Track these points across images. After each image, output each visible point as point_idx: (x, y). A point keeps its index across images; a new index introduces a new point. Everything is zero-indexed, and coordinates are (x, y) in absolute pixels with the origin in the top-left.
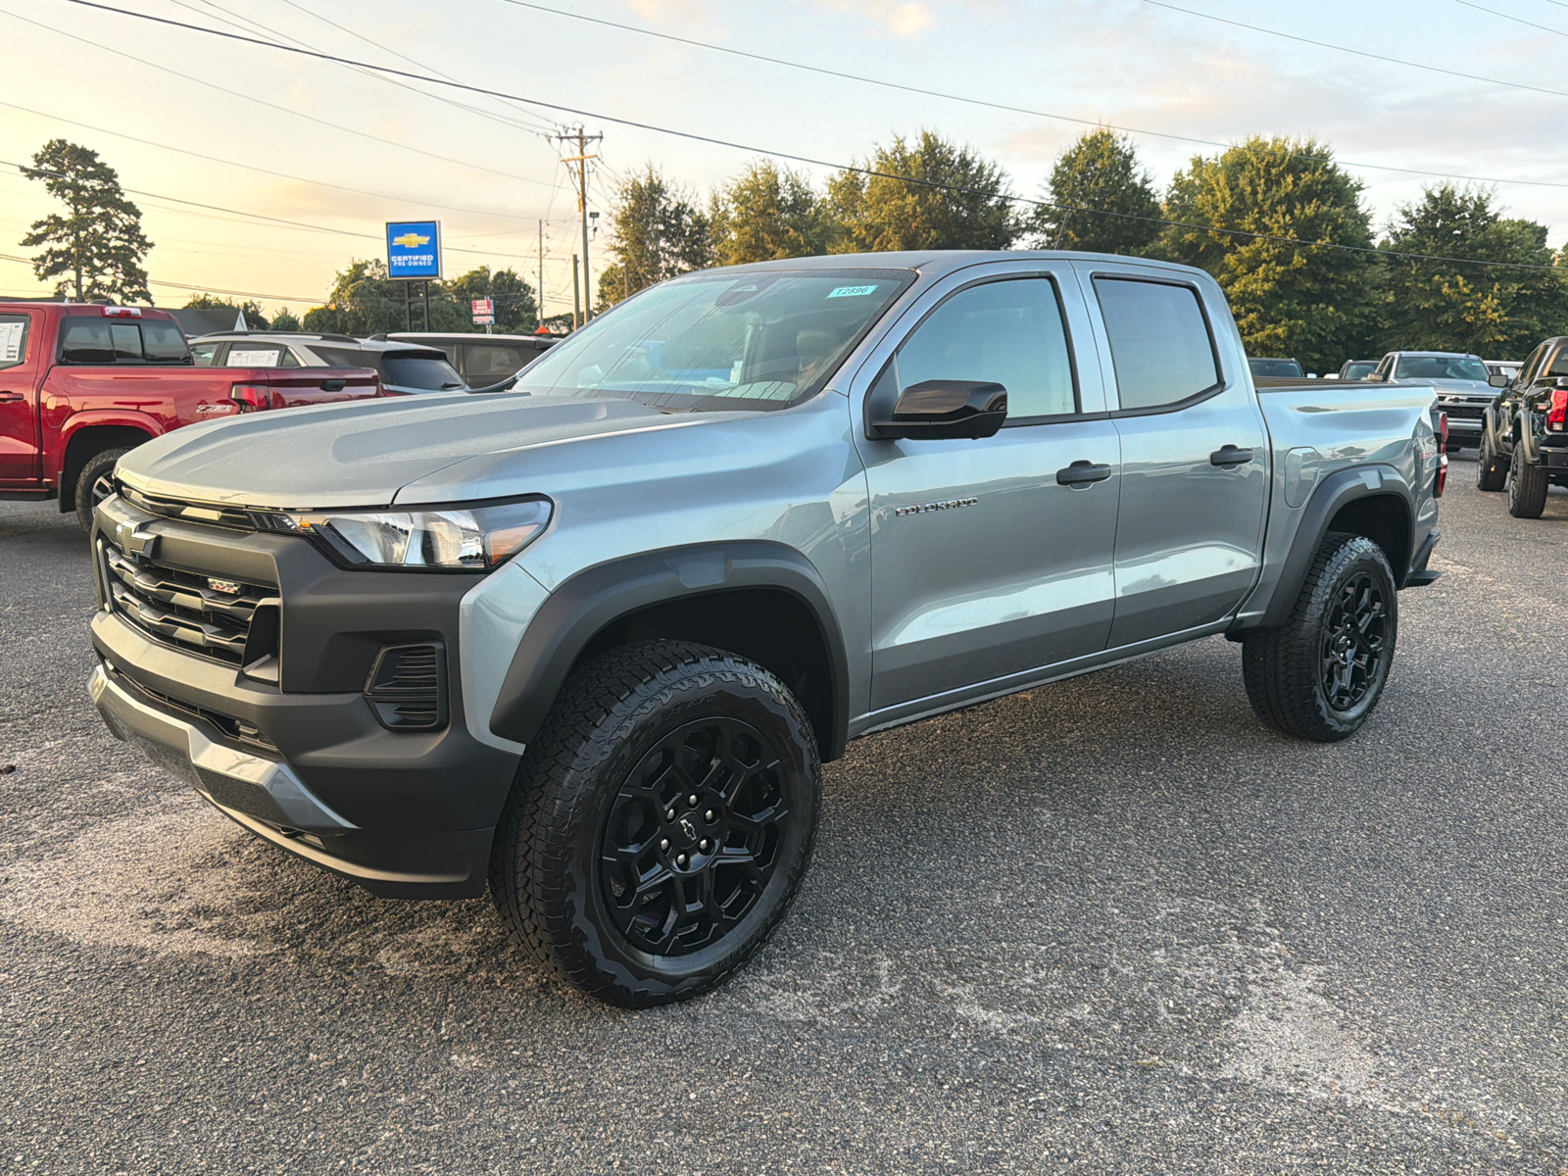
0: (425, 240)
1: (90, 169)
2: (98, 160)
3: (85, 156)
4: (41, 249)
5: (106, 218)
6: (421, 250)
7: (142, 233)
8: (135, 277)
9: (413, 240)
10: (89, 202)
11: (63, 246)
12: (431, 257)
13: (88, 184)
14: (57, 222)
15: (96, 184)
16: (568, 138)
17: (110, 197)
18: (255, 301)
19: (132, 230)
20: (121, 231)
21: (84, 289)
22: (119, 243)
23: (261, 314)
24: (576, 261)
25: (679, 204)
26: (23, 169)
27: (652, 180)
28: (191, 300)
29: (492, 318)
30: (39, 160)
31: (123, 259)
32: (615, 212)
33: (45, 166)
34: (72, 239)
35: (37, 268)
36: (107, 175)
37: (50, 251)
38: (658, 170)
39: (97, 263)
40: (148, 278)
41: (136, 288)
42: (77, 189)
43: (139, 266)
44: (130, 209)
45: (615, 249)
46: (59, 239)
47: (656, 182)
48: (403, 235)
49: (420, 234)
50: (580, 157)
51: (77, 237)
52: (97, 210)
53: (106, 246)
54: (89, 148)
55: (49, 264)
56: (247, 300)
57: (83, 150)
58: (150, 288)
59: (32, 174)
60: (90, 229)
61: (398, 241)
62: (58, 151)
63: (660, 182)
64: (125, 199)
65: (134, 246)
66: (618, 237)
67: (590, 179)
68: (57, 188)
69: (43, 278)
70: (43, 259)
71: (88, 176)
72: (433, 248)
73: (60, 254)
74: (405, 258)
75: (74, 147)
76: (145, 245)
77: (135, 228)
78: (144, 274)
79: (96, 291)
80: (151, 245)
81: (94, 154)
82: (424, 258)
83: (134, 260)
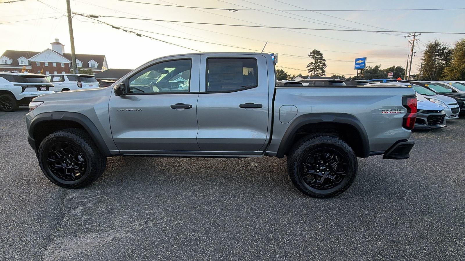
0: (363, 61)
1: (319, 54)
2: (320, 52)
3: (318, 52)
4: (309, 68)
5: (320, 62)
6: (362, 63)
7: (326, 64)
8: (324, 72)
9: (361, 61)
10: (317, 59)
11: (313, 67)
12: (363, 65)
13: (318, 56)
14: (312, 63)
15: (319, 56)
16: (411, 36)
17: (321, 59)
18: (344, 75)
19: (324, 64)
20: (322, 64)
21: (315, 74)
22: (322, 66)
23: (345, 77)
24: (408, 63)
25: (443, 48)
26: (308, 55)
27: (436, 43)
28: (333, 75)
29: (392, 76)
30: (311, 53)
31: (321, 69)
32: (424, 51)
33: (312, 54)
34: (314, 66)
35: (308, 71)
36: (321, 55)
37: (310, 68)
38: (438, 40)
39: (318, 70)
40: (326, 72)
41: (324, 73)
42: (316, 57)
43: (324, 70)
44: (324, 60)
45: (422, 59)
46: (312, 66)
47: (437, 43)
48: (358, 61)
49: (362, 60)
50: (413, 40)
51: (315, 66)
52: (319, 61)
53: (319, 67)
54: (319, 50)
55: (310, 70)
56: (343, 75)
57: (318, 51)
58: (326, 74)
59: (309, 56)
60: (317, 64)
61: (357, 62)
62: (314, 51)
63: (438, 43)
64: (323, 59)
65: (324, 66)
66: (424, 57)
67: (415, 44)
68: (313, 58)
69: (309, 73)
70: (309, 69)
71: (318, 55)
72: (364, 63)
73: (312, 69)
74: (358, 65)
75: (316, 50)
76: (326, 66)
77: (325, 63)
78: (325, 71)
79: (317, 74)
80: (327, 66)
81: (319, 51)
82: (362, 65)
83: (323, 69)
